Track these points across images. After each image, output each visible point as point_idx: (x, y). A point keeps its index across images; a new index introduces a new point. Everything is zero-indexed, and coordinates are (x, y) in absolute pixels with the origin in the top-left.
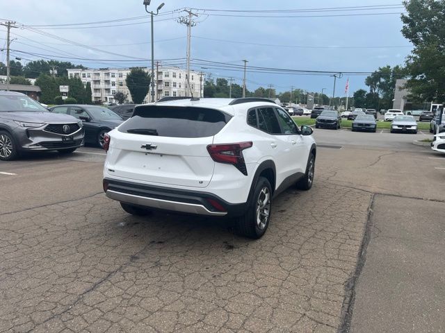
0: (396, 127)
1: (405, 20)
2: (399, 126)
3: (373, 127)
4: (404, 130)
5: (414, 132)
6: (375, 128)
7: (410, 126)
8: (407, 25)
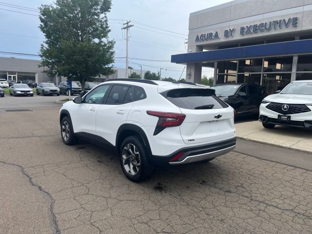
0: (20, 93)
1: (42, 21)
2: (22, 91)
3: (2, 92)
4: (25, 94)
5: (32, 95)
6: (4, 94)
7: (29, 91)
8: (42, 24)
